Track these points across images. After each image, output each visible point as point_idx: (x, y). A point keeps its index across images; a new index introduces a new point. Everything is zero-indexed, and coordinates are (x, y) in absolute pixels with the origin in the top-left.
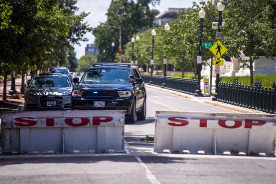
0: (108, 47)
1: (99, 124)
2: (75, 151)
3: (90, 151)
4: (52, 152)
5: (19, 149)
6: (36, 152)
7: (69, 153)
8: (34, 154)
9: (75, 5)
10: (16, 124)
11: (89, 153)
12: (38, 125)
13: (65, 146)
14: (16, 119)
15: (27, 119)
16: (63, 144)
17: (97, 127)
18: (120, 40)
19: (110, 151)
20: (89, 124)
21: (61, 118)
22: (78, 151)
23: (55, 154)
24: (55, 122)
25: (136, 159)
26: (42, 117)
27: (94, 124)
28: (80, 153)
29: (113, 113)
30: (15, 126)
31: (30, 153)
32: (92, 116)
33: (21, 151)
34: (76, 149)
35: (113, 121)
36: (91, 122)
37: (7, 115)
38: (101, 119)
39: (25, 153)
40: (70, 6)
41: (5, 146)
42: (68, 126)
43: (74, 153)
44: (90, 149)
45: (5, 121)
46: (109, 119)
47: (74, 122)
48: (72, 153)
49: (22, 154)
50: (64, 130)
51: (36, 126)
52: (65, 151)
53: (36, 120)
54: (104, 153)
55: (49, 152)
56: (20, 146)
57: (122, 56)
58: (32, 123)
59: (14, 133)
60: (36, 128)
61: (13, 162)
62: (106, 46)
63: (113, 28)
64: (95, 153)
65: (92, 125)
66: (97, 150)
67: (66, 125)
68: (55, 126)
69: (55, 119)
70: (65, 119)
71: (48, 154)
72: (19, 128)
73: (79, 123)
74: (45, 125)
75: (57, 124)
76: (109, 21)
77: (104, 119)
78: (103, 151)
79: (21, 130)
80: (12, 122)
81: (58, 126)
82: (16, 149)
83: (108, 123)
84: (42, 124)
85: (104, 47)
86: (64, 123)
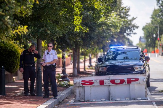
0: (152, 37)
1: (131, 83)
2: (117, 99)
3: (126, 99)
4: (104, 100)
5: (85, 99)
6: (95, 100)
7: (114, 100)
8: (94, 101)
9: (128, 14)
10: (82, 84)
11: (126, 100)
12: (95, 84)
13: (111, 96)
14: (82, 81)
15: (88, 81)
16: (110, 95)
17: (130, 85)
18: (158, 33)
19: (138, 98)
20: (125, 83)
21: (108, 80)
22: (119, 99)
23: (106, 101)
24: (105, 82)
25: (153, 103)
26: (97, 79)
27: (128, 83)
28: (120, 100)
29: (139, 76)
30: (81, 85)
31: (91, 101)
32: (126, 78)
33: (86, 100)
34: (118, 98)
35: (139, 81)
36: (126, 82)
37: (77, 79)
38: (132, 80)
39: (88, 101)
40: (125, 14)
41: (76, 97)
42: (112, 84)
43: (117, 100)
44: (126, 97)
45: (75, 82)
46: (137, 80)
47: (116, 82)
48: (115, 100)
49: (87, 102)
50: (110, 86)
51: (93, 85)
52: (111, 99)
53: (93, 81)
54: (135, 100)
55: (102, 100)
56: (85, 97)
57: (160, 42)
58: (91, 83)
59: (81, 89)
60: (94, 86)
61: (80, 106)
62: (150, 37)
63: (154, 26)
64: (129, 100)
65: (126, 84)
66: (130, 99)
67: (111, 84)
68: (105, 84)
69: (104, 80)
70: (110, 80)
71: (101, 101)
72: (84, 86)
73: (119, 82)
74: (99, 84)
75: (106, 83)
76: (152, 22)
77: (134, 79)
78: (134, 99)
79: (85, 87)
80: (80, 83)
81: (106, 84)
82: (82, 98)
83: (136, 82)
84: (97, 83)
85: (149, 38)
86: (110, 82)
